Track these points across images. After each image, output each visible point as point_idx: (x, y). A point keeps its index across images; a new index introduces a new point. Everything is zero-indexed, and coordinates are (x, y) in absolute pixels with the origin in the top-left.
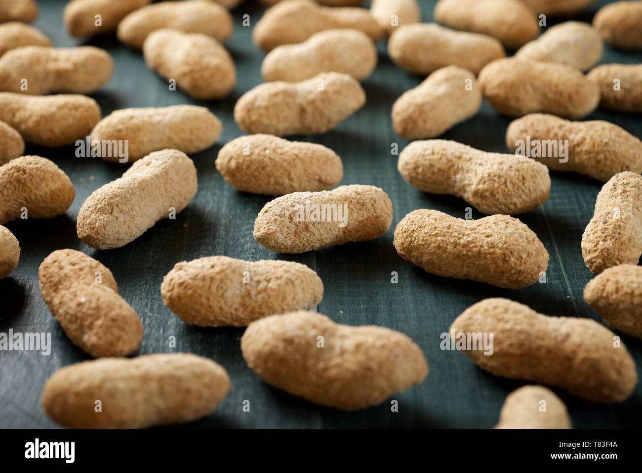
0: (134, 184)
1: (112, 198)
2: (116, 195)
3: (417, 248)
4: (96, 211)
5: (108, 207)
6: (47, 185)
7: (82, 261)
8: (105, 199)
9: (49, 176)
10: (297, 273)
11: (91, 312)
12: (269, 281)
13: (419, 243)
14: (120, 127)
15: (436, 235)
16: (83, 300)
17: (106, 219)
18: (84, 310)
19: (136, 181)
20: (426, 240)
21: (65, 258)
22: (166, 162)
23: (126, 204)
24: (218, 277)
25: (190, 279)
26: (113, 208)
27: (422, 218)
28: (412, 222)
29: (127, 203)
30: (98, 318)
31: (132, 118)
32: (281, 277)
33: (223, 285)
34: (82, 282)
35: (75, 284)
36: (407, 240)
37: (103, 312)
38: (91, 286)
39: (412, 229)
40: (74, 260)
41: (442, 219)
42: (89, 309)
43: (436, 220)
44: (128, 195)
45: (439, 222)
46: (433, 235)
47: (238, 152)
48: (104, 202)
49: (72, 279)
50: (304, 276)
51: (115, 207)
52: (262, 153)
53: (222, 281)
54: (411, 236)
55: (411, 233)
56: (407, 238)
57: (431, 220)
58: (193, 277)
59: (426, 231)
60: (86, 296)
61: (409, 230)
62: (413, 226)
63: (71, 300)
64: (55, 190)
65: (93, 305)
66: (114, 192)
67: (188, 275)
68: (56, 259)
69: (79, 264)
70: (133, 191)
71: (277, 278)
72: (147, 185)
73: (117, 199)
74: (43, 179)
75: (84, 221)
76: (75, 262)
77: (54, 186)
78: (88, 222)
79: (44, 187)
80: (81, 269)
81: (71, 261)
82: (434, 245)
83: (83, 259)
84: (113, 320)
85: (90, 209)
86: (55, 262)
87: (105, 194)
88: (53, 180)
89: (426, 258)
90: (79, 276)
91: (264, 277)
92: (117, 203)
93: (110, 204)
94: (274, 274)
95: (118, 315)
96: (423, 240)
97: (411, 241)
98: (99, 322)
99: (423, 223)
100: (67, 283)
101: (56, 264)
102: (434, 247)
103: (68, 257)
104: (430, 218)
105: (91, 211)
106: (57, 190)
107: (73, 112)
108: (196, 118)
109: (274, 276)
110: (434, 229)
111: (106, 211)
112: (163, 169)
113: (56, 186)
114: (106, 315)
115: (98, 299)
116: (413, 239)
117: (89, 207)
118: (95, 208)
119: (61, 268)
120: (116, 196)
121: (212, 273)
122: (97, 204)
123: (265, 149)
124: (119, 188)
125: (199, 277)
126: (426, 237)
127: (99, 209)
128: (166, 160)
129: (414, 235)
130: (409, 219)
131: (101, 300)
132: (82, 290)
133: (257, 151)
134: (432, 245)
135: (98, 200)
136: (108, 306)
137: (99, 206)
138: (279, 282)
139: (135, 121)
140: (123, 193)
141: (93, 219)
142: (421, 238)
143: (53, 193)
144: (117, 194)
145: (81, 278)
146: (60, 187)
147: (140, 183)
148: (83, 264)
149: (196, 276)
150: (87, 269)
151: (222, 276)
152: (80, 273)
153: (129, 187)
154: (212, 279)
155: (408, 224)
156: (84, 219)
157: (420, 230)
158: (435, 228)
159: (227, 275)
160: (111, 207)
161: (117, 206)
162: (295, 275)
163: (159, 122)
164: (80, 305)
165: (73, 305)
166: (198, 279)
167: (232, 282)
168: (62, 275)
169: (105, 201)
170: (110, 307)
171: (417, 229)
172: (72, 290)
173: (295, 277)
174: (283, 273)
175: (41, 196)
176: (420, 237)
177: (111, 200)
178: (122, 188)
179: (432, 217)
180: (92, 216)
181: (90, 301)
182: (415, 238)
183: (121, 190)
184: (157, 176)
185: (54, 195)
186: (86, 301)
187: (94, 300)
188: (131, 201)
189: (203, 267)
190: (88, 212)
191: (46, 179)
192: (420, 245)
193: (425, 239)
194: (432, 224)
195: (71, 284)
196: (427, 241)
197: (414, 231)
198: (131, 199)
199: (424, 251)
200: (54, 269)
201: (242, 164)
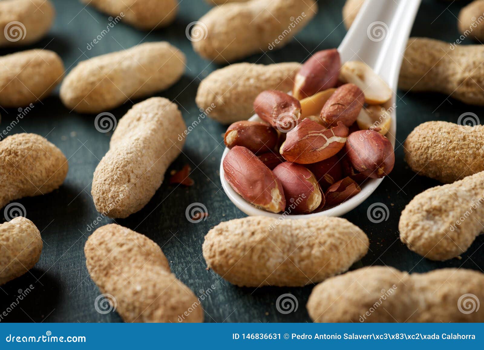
0: (140, 145)
1: (125, 166)
2: (127, 161)
3: (435, 163)
4: (114, 183)
5: (124, 176)
6: (41, 164)
7: (129, 240)
8: (118, 168)
9: (41, 154)
10: (342, 237)
11: (149, 301)
12: (311, 246)
13: (437, 158)
14: (92, 79)
15: (454, 148)
16: (138, 288)
17: (127, 188)
18: (142, 299)
19: (139, 141)
20: (444, 155)
21: (111, 239)
22: (157, 114)
23: (139, 167)
24: (260, 246)
25: (231, 247)
26: (129, 176)
27: (434, 134)
28: (424, 138)
29: (141, 166)
30: (157, 308)
31: (102, 68)
32: (325, 242)
33: (265, 254)
34: (134, 265)
35: (126, 269)
36: (422, 157)
37: (162, 301)
38: (144, 270)
39: (425, 146)
40: (121, 240)
41: (454, 132)
42: (147, 298)
43: (449, 133)
44: (139, 159)
45: (453, 134)
46: (450, 150)
47: (223, 87)
48: (118, 172)
49: (123, 263)
50: (350, 238)
51: (131, 175)
52: (247, 83)
53: (263, 250)
54: (426, 153)
55: (425, 149)
56: (422, 155)
57: (444, 134)
58: (234, 245)
59: (442, 146)
60: (141, 282)
61: (423, 147)
62: (426, 142)
63: (126, 287)
64: (50, 167)
65: (150, 293)
66: (124, 159)
67: (228, 242)
68: (102, 240)
69: (127, 244)
70: (141, 152)
71: (321, 244)
72: (150, 143)
73: (131, 165)
74: (36, 158)
75: (104, 195)
76: (122, 242)
77: (47, 163)
78: (110, 196)
79: (38, 167)
80: (130, 250)
81: (118, 242)
82: (454, 159)
83: (130, 237)
84: (174, 308)
85: (106, 182)
86: (101, 244)
87: (116, 163)
88: (46, 157)
89: (445, 172)
90: (129, 259)
91: (307, 242)
92: (131, 169)
93: (125, 172)
94: (316, 238)
95: (178, 302)
96: (440, 156)
97: (427, 158)
98: (159, 313)
99: (436, 138)
100: (117, 268)
101: (103, 246)
102: (454, 161)
103: (114, 237)
104: (441, 131)
105: (109, 184)
106: (52, 166)
107: (37, 70)
108: (162, 56)
109: (317, 241)
110: (449, 143)
111: (124, 180)
112: (157, 122)
113: (50, 162)
114: (165, 304)
115: (154, 286)
116: (429, 155)
117: (105, 180)
118: (112, 180)
119: (109, 251)
120: (128, 163)
121: (253, 242)
122: (112, 176)
123: (248, 79)
124: (127, 153)
125: (239, 246)
126: (443, 152)
127: (117, 180)
128: (156, 111)
129: (430, 151)
130: (420, 135)
131: (158, 286)
132: (135, 276)
133: (241, 83)
134: (451, 160)
135: (112, 171)
136: (166, 293)
137: (115, 177)
138: (323, 248)
139: (106, 71)
140: (134, 158)
141: (114, 192)
142: (438, 154)
143: (48, 171)
144: (129, 160)
145: (132, 260)
146: (54, 163)
147: (144, 142)
148: (130, 245)
149: (237, 245)
150: (136, 249)
151: (264, 245)
152: (129, 255)
153: (137, 150)
154: (252, 249)
155: (420, 141)
156: (103, 193)
157: (435, 146)
158: (451, 142)
159: (268, 244)
160: (127, 175)
161: (133, 172)
162: (339, 238)
163: (129, 68)
164: (136, 293)
165: (128, 293)
166: (238, 249)
167: (273, 250)
168: (112, 259)
169: (119, 170)
170: (168, 295)
171: (432, 144)
172: (124, 275)
173: (339, 241)
174: (326, 238)
175: (36, 176)
176: (436, 152)
177: (126, 168)
178: (131, 153)
179: (444, 131)
180: (113, 189)
181: (146, 289)
182: (431, 155)
183: (131, 155)
184: (154, 130)
185: (49, 172)
186: (142, 290)
187: (150, 288)
188: (143, 164)
189: (243, 234)
190: (107, 186)
191: (39, 158)
192: (438, 160)
193: (442, 154)
194: (447, 138)
195: (122, 269)
196: (445, 157)
197: (428, 148)
198: (142, 161)
199: (442, 165)
200: (101, 252)
201: (230, 98)
